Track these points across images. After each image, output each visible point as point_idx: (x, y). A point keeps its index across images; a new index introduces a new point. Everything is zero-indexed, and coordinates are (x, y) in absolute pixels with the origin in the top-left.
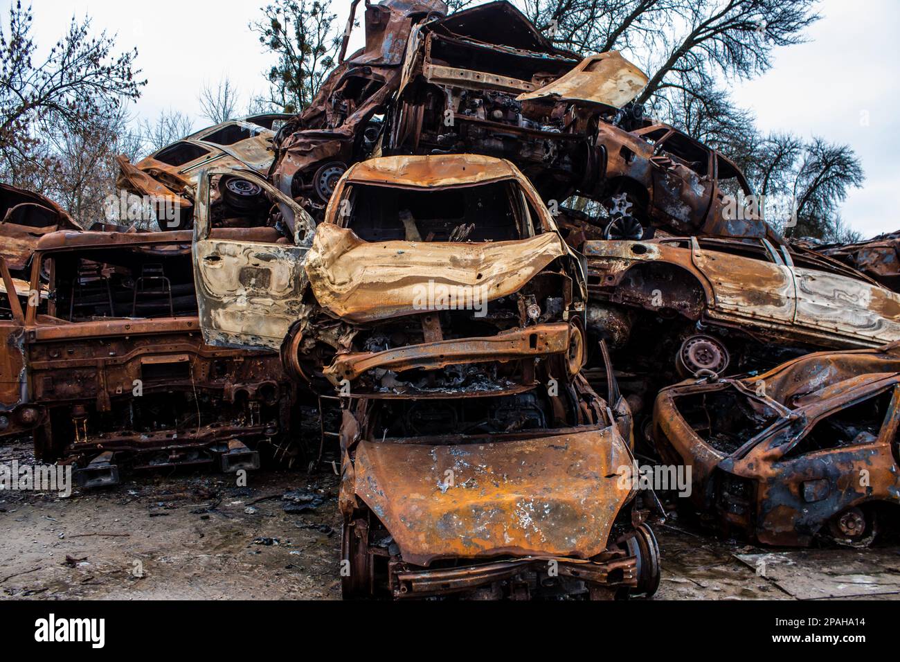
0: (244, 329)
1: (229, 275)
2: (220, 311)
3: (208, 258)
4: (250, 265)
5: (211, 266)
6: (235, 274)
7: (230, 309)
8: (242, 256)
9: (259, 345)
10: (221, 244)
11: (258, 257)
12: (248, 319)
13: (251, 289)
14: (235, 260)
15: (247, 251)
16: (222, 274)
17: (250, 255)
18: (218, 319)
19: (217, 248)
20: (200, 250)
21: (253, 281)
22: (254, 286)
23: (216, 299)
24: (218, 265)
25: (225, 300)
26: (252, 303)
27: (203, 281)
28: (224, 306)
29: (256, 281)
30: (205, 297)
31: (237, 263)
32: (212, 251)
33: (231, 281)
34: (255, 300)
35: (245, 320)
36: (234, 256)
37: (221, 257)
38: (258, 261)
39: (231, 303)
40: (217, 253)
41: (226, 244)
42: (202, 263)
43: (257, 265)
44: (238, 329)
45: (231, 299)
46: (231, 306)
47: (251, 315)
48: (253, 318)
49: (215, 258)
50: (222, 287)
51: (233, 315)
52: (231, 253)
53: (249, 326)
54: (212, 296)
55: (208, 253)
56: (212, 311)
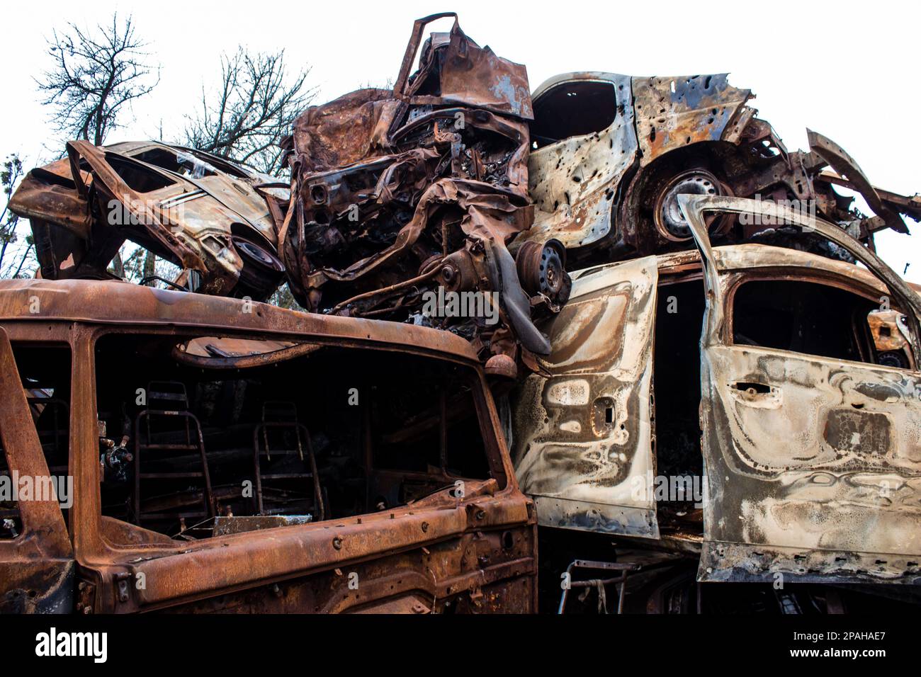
0: (825, 541)
1: (800, 425)
2: (770, 503)
3: (741, 386)
4: (848, 406)
5: (752, 404)
6: (814, 425)
7: (794, 499)
8: (826, 386)
9: (844, 573)
10: (770, 357)
11: (862, 389)
12: (838, 518)
13: (853, 455)
14: (812, 393)
15: (835, 377)
16: (781, 423)
17: (846, 386)
18: (759, 520)
19: (761, 366)
20: (720, 368)
21: (856, 439)
22: (858, 448)
23: (762, 478)
24: (766, 402)
25: (786, 479)
26: (855, 485)
27: (729, 437)
28: (781, 492)
29: (862, 440)
30: (728, 472)
31: (818, 400)
32: (745, 372)
33: (804, 439)
34: (861, 477)
35: (830, 520)
36: (810, 385)
37: (772, 385)
38: (861, 398)
39: (800, 485)
40: (760, 377)
41: (783, 359)
42: (730, 398)
43: (860, 406)
44: (811, 541)
45: (801, 476)
46: (802, 490)
47: (848, 510)
48: (851, 515)
49: (757, 386)
50: (783, 449)
51: (801, 511)
52: (801, 379)
53: (841, 533)
54: (753, 471)
55: (741, 375)
56: (746, 506)
